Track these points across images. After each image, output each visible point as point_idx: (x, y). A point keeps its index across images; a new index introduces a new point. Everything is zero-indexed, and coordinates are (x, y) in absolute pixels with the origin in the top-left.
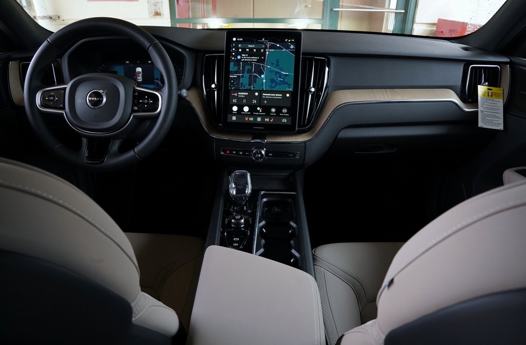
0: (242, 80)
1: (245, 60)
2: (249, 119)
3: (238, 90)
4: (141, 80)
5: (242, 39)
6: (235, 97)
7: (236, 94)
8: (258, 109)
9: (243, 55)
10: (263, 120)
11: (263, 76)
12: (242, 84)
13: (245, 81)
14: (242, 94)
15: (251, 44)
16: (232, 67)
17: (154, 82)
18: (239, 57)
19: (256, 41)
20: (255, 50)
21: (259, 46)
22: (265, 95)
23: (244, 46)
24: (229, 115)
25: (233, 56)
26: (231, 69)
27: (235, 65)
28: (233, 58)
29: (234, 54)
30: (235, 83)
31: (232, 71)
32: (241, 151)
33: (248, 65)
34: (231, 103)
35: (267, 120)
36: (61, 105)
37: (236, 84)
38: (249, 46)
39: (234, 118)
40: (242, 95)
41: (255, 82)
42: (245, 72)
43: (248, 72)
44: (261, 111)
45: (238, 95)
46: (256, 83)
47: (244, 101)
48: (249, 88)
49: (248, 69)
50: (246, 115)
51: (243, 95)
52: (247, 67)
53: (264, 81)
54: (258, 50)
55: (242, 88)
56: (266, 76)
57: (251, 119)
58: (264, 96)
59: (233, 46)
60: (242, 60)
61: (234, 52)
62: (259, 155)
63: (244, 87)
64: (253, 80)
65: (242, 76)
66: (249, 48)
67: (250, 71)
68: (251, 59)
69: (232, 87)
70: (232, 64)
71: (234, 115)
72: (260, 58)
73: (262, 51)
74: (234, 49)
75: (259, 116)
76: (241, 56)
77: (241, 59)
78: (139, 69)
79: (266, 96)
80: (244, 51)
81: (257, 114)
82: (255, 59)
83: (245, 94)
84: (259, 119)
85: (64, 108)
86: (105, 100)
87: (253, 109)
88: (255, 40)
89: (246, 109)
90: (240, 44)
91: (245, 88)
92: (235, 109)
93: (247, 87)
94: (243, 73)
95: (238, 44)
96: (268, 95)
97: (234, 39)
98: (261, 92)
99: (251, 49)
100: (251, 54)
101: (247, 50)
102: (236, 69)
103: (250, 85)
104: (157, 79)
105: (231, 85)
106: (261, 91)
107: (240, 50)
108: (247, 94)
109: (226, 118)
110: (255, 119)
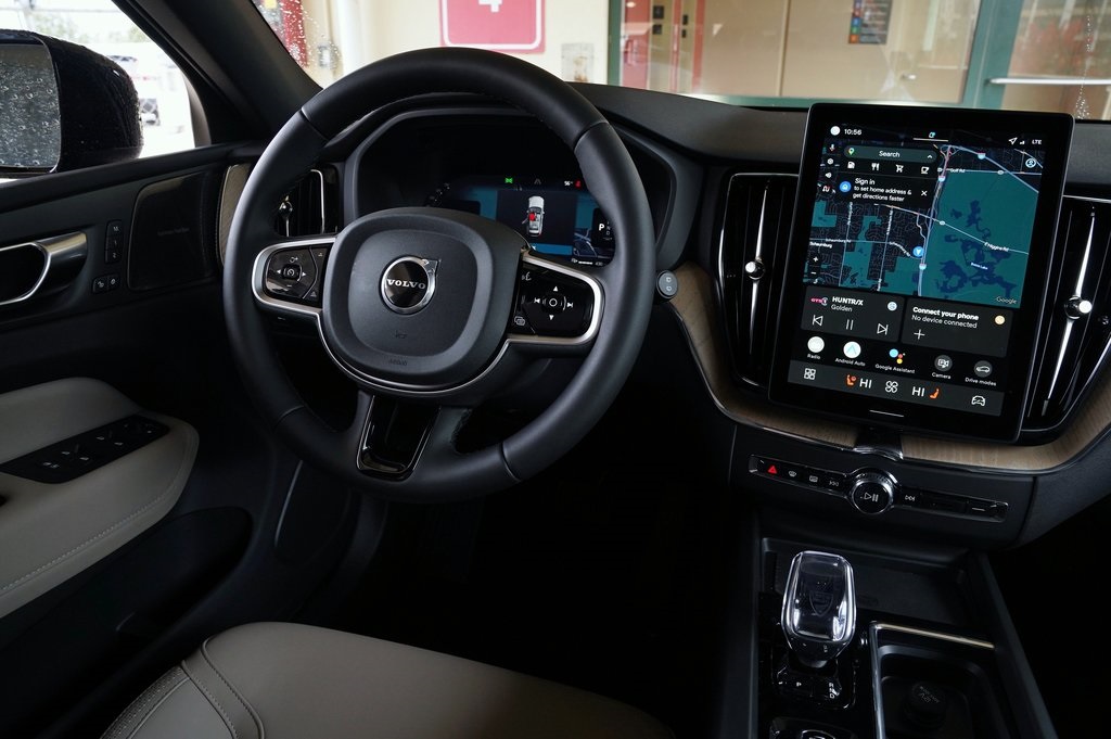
0: (847, 259)
1: (866, 196)
2: (857, 382)
3: (832, 289)
4: (539, 231)
5: (859, 132)
6: (819, 309)
7: (824, 302)
8: (894, 353)
9: (858, 181)
10: (904, 389)
11: (918, 251)
12: (847, 270)
13: (857, 261)
14: (845, 300)
15: (887, 148)
16: (820, 216)
17: (575, 237)
18: (845, 187)
19: (905, 140)
20: (900, 169)
21: (914, 155)
22: (921, 311)
23: (866, 152)
24: (793, 363)
25: (828, 182)
26: (815, 223)
27: (828, 211)
28: (826, 189)
29: (829, 175)
30: (824, 266)
31: (817, 229)
32: (815, 473)
33: (873, 214)
34: (804, 326)
35: (918, 391)
36: (314, 295)
37: (826, 271)
38: (883, 154)
39: (810, 374)
40: (843, 304)
41: (891, 266)
42: (862, 234)
43: (869, 236)
44: (900, 361)
45: (830, 302)
46: (893, 271)
47: (850, 325)
48: (869, 284)
49: (873, 225)
50: (851, 367)
51: (848, 305)
52: (867, 220)
53: (923, 267)
54: (913, 168)
55: (847, 284)
56: (928, 253)
57: (866, 383)
58: (918, 314)
59: (829, 151)
60: (855, 196)
61: (830, 168)
62: (875, 498)
63: (853, 281)
64: (883, 261)
65: (851, 247)
66: (882, 162)
67: (876, 233)
68: (884, 194)
69: (814, 277)
70: (819, 207)
71: (812, 363)
72: (916, 193)
73: (925, 170)
74: (830, 161)
75: (893, 375)
76: (853, 184)
77: (852, 191)
78: (537, 202)
79: (922, 315)
80: (863, 169)
81: (886, 368)
82: (897, 194)
83: (853, 301)
84: (892, 387)
85: (318, 303)
86: (431, 289)
87: (874, 351)
88: (902, 136)
89: (852, 350)
90: (852, 145)
91: (857, 285)
92: (816, 345)
93: (863, 281)
94: (854, 236)
95: (846, 146)
96: (932, 312)
97: (835, 131)
98: (906, 301)
99: (888, 165)
100: (886, 177)
101: (874, 165)
102: (831, 221)
103: (873, 275)
104: (583, 232)
105: (810, 269)
106: (906, 297)
107: (851, 165)
108: (861, 302)
109: (783, 370)
110: (879, 385)
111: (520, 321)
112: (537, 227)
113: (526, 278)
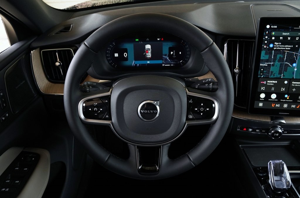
0: (272, 69)
1: (278, 48)
2: (275, 105)
3: (267, 78)
4: (150, 56)
5: (276, 27)
6: (263, 85)
7: (265, 82)
8: (286, 96)
9: (276, 43)
10: (289, 106)
11: (294, 65)
12: (272, 72)
13: (275, 70)
14: (271, 82)
15: (285, 32)
16: (263, 56)
17: (163, 57)
18: (271, 46)
19: (291, 29)
20: (289, 38)
21: (294, 34)
22: (295, 83)
23: (278, 33)
24: (256, 102)
25: (266, 44)
26: (262, 58)
27: (266, 54)
28: (265, 47)
29: (266, 42)
30: (265, 72)
31: (262, 60)
32: (258, 129)
33: (280, 54)
34: (259, 91)
35: (293, 106)
36: (107, 116)
37: (265, 73)
38: (284, 34)
39: (261, 105)
40: (271, 83)
41: (286, 70)
42: (277, 61)
43: (279, 61)
44: (288, 98)
45: (267, 83)
46: (286, 71)
47: (273, 89)
48: (279, 76)
49: (280, 57)
50: (274, 102)
51: (272, 83)
52: (278, 56)
53: (296, 70)
54: (293, 38)
55: (272, 76)
56: (298, 65)
57: (278, 105)
58: (294, 84)
59: (266, 34)
60: (275, 48)
61: (266, 40)
62: (277, 135)
63: (274, 76)
64: (283, 68)
65: (273, 65)
66: (284, 36)
67: (281, 60)
68: (284, 47)
69: (262, 75)
70: (263, 53)
71: (261, 101)
72: (294, 46)
73: (297, 39)
74: (266, 37)
75: (286, 102)
76: (274, 44)
77: (274, 47)
78: (148, 46)
79: (295, 84)
80: (277, 39)
81: (284, 101)
82: (288, 47)
83: (274, 82)
84: (285, 106)
85: (110, 119)
87: (280, 96)
88: (290, 28)
89: (274, 96)
90: (274, 31)
91: (275, 77)
92: (263, 96)
93: (277, 75)
94: (274, 61)
95: (272, 32)
96: (298, 83)
97: (268, 27)
98: (290, 80)
99: (285, 37)
100: (285, 42)
101: (281, 38)
102: (267, 57)
103: (280, 73)
104: (166, 55)
105: (260, 73)
106: (290, 79)
107: (273, 38)
108: (276, 82)
109: (253, 104)
110: (282, 105)
111: (191, 117)
112: (149, 55)
113: (191, 101)
